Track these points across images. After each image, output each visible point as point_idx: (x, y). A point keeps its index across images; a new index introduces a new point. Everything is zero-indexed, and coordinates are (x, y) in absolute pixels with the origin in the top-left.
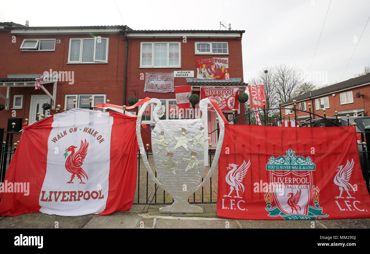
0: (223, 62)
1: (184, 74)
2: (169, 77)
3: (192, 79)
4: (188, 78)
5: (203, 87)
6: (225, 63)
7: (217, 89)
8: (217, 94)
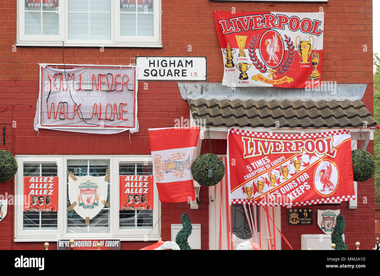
0: (306, 26)
1: (173, 69)
2: (119, 80)
3: (199, 85)
4: (187, 85)
5: (238, 130)
6: (314, 32)
7: (281, 139)
8: (280, 151)
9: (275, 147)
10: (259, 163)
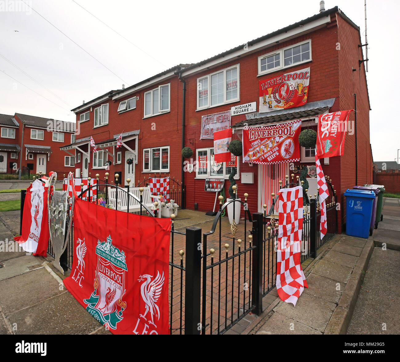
0: (301, 76)
1: (243, 109)
2: (225, 117)
3: (253, 114)
4: (249, 115)
5: (247, 128)
6: (305, 78)
7: (267, 129)
8: (266, 136)
9: (263, 134)
10: (256, 143)
